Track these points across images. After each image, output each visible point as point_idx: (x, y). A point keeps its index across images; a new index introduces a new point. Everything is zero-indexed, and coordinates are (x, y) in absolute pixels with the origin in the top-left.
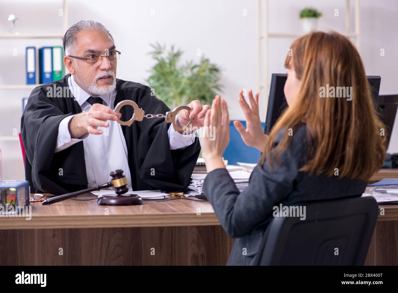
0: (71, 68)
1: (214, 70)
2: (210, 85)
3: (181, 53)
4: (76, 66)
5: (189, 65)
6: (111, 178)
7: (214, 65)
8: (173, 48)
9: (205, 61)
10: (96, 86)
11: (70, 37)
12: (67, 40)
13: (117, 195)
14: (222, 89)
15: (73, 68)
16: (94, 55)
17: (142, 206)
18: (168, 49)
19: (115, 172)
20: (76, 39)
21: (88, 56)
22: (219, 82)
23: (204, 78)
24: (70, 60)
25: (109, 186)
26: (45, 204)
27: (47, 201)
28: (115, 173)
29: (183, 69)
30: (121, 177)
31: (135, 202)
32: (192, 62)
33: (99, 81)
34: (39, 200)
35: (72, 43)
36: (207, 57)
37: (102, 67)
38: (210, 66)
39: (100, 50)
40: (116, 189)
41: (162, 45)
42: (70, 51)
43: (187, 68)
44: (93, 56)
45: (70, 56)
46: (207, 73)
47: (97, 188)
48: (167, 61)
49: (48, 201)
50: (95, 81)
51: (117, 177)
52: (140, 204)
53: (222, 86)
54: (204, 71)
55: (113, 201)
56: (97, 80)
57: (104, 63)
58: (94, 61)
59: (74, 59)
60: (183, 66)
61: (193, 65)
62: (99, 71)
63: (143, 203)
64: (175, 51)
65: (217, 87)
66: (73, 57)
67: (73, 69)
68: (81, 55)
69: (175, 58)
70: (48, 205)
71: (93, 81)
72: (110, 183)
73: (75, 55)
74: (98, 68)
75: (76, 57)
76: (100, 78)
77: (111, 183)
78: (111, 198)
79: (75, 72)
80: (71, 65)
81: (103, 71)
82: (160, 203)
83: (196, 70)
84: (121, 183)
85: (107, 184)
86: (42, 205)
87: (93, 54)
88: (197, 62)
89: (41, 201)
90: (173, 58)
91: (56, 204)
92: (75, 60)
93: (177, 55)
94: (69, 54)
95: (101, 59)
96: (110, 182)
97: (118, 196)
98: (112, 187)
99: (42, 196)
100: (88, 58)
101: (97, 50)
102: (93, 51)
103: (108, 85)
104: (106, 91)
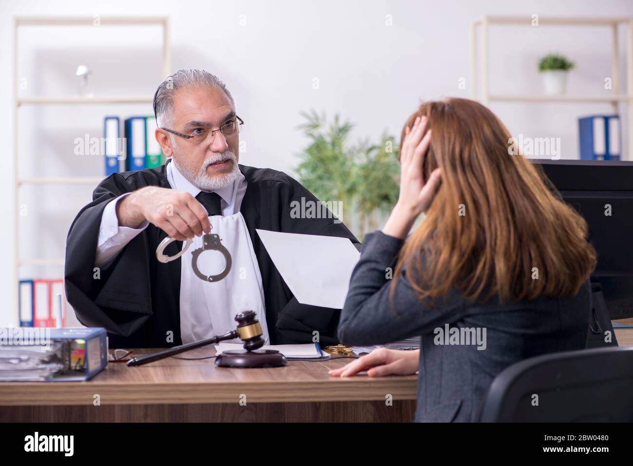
0: (167, 147)
3: (351, 126)
4: (174, 145)
5: (363, 145)
6: (237, 324)
8: (337, 119)
9: (388, 141)
10: (206, 176)
11: (163, 99)
12: (159, 102)
13: (246, 351)
15: (169, 147)
16: (201, 129)
17: (286, 368)
18: (330, 119)
20: (171, 102)
21: (192, 131)
23: (388, 166)
24: (165, 134)
25: (234, 336)
26: (131, 365)
27: (134, 361)
28: (243, 317)
29: (353, 151)
30: (251, 323)
31: (276, 362)
32: (367, 141)
33: (211, 169)
34: (122, 359)
35: (166, 109)
36: (391, 133)
37: (214, 147)
38: (395, 148)
39: (209, 121)
40: (244, 342)
41: (320, 114)
42: (163, 121)
43: (360, 151)
44: (199, 130)
45: (164, 129)
46: (391, 158)
47: (215, 340)
48: (328, 139)
49: (137, 361)
50: (205, 170)
51: (245, 323)
52: (283, 366)
54: (387, 155)
55: (239, 361)
56: (207, 168)
57: (218, 141)
58: (201, 138)
59: (170, 134)
60: (354, 148)
61: (370, 145)
62: (209, 153)
63: (286, 364)
64: (341, 123)
66: (169, 131)
67: (170, 149)
68: (180, 129)
69: (341, 134)
70: (136, 366)
71: (201, 169)
72: (234, 333)
73: (172, 129)
74: (208, 148)
75: (173, 132)
76: (211, 165)
77: (236, 333)
78: (237, 355)
79: (172, 153)
80: (166, 142)
81: (216, 154)
82: (314, 364)
83: (373, 154)
84: (252, 331)
86: (126, 367)
87: (199, 127)
88: (376, 140)
89: (126, 361)
90: (338, 135)
91: (149, 364)
92: (172, 137)
93: (344, 130)
94: (163, 126)
95: (213, 135)
96: (235, 331)
98: (238, 338)
99: (127, 352)
100: (191, 135)
101: (205, 121)
102: (198, 124)
103: (225, 174)
104: (222, 183)
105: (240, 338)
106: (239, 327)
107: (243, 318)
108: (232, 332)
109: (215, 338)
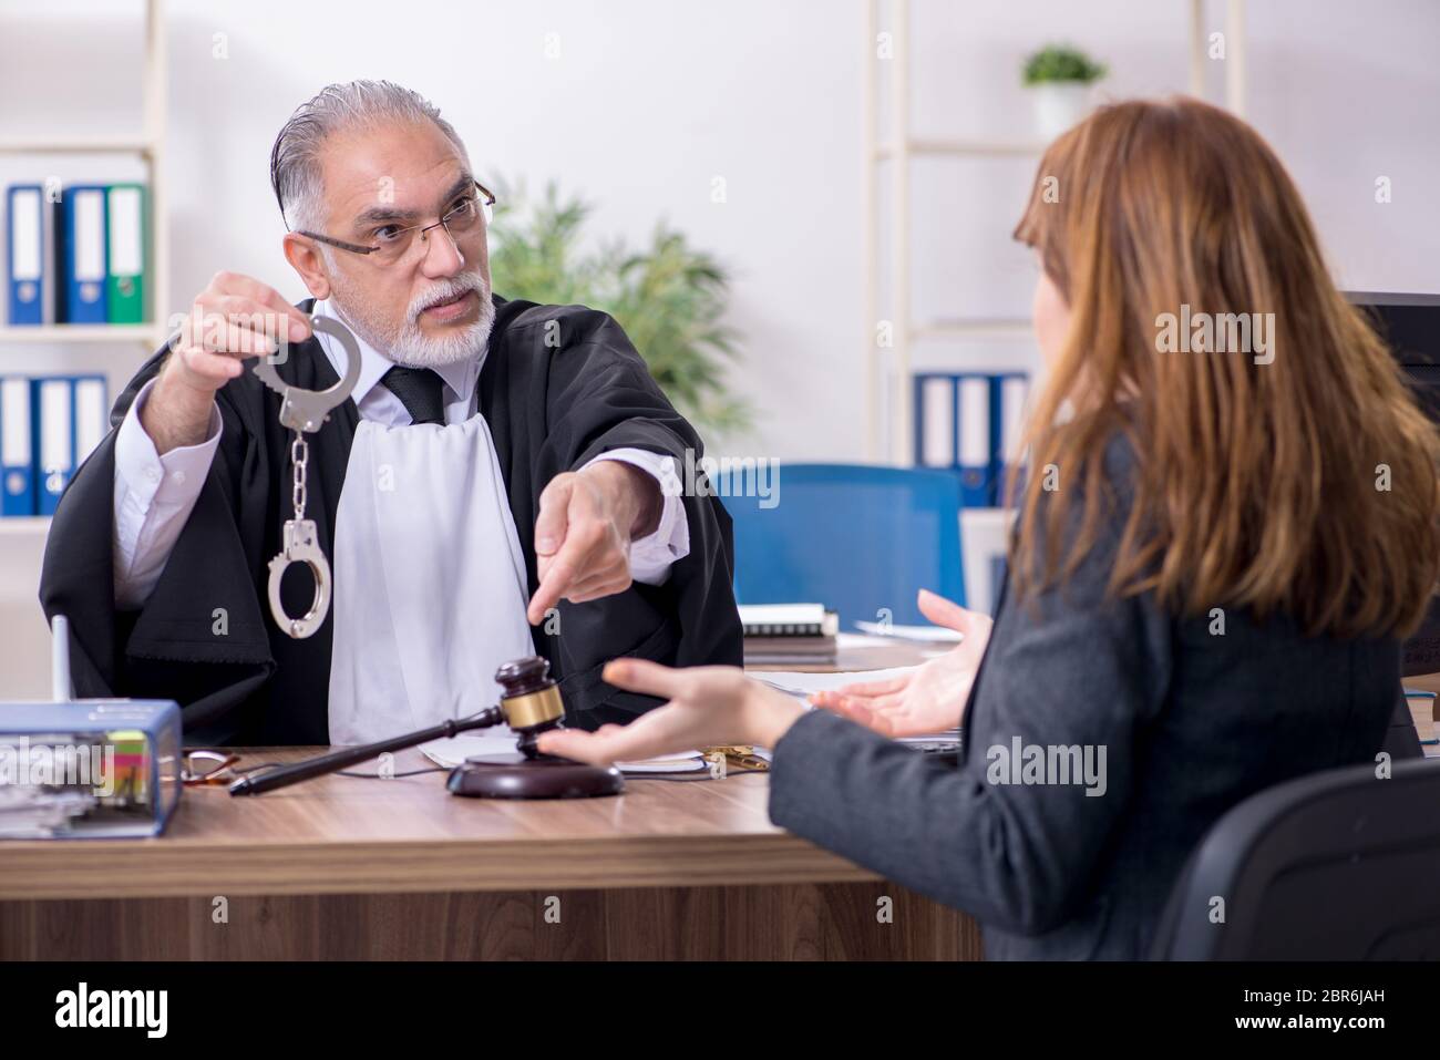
0: (315, 276)
1: (705, 273)
2: (691, 331)
3: (585, 210)
4: (334, 271)
5: (612, 254)
6: (502, 689)
7: (702, 258)
8: (551, 192)
9: (669, 242)
10: (417, 337)
11: (293, 163)
12: (284, 171)
13: (521, 757)
14: (733, 343)
15: (322, 275)
16: (394, 226)
17: (619, 802)
18: (536, 195)
19: (516, 668)
20: (315, 169)
21: (373, 233)
22: (723, 321)
23: (672, 305)
24: (306, 246)
25: (493, 719)
26: (240, 792)
27: (248, 781)
28: (516, 673)
29: (589, 269)
30: (537, 688)
31: (594, 785)
32: (621, 244)
33: (427, 319)
34: (209, 778)
35: (304, 187)
36: (675, 225)
37: (431, 267)
38: (688, 262)
39: (411, 205)
40: (518, 735)
41: (511, 182)
42: (301, 215)
43: (605, 266)
44: (391, 229)
45: (305, 234)
46: (678, 285)
47: (446, 729)
48: (533, 242)
49: (253, 782)
50: (413, 320)
51: (522, 687)
52: (614, 793)
53: (737, 335)
54: (666, 278)
55: (509, 783)
56: (418, 317)
57: (439, 251)
58: (397, 248)
59: (320, 244)
60: (592, 262)
61: (628, 253)
62: (421, 282)
63: (623, 789)
64: (563, 202)
65: (715, 338)
66: (316, 237)
67: (323, 280)
68: (343, 231)
69: (561, 229)
70: (252, 795)
71: (404, 321)
72: (494, 712)
73: (324, 233)
74: (416, 270)
75: (327, 241)
76: (427, 309)
77: (499, 713)
78: (502, 768)
79: (330, 289)
80: (313, 264)
81: (437, 282)
82: (687, 787)
83: (635, 277)
84: (541, 710)
85: (482, 716)
86: (227, 797)
87: (389, 223)
88: (641, 243)
89: (224, 782)
90: (555, 231)
91: (281, 792)
92: (326, 252)
93: (568, 219)
94: (302, 227)
95: (425, 239)
96: (497, 708)
97: (526, 760)
98: (504, 725)
99: (222, 759)
100: (374, 244)
101: (403, 207)
102: (386, 215)
103: (462, 328)
104: (458, 350)
105: (508, 723)
106: (504, 698)
107: (518, 676)
108: (487, 711)
109: (448, 726)
